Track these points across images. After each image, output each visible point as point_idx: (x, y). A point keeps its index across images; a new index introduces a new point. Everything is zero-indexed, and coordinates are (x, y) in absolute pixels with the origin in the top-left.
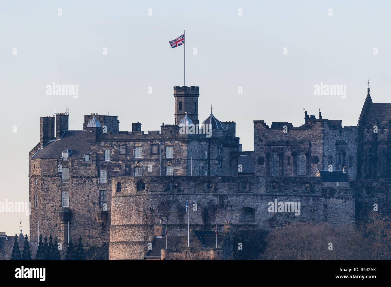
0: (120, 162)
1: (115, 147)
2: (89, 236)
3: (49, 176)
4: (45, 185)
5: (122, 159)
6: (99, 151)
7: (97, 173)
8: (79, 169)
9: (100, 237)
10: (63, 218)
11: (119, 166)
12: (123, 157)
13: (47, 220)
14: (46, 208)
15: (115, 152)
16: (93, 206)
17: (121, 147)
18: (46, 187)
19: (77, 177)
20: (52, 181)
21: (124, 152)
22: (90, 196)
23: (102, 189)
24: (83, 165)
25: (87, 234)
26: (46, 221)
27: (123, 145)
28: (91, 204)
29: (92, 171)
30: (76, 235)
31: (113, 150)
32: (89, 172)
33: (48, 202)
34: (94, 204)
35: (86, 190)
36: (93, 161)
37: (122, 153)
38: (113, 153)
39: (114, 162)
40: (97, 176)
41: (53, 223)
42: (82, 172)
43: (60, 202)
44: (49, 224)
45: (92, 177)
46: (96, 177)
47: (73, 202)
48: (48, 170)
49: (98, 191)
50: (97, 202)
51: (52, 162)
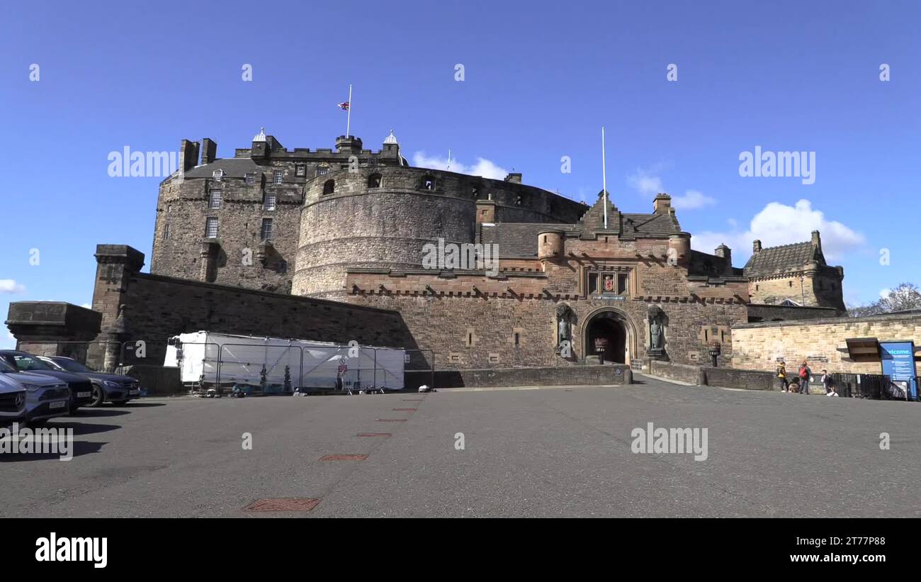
0: (296, 185)
1: (290, 167)
2: (242, 275)
3: (191, 200)
4: (184, 210)
5: (299, 182)
6: (266, 171)
7: (262, 197)
8: (236, 191)
9: (259, 277)
10: (208, 249)
11: (295, 190)
12: (301, 180)
13: (182, 254)
14: (181, 238)
15: (290, 173)
16: (251, 238)
17: (299, 168)
18: (185, 212)
19: (233, 201)
20: (195, 205)
21: (302, 174)
22: (249, 225)
23: (266, 217)
24: (243, 187)
25: (240, 272)
26: (179, 255)
27: (302, 165)
28: (249, 234)
29: (254, 195)
30: (223, 274)
31: (286, 171)
32: (251, 195)
33: (186, 231)
34: (254, 234)
35: (244, 217)
36: (257, 182)
37: (298, 174)
38: (286, 174)
39: (286, 185)
40: (261, 200)
41: (191, 257)
42: (240, 195)
43: (204, 232)
44: (184, 258)
45: (255, 202)
46: (259, 202)
47: (223, 232)
48: (191, 192)
49: (261, 219)
50: (258, 232)
51: (199, 182)
